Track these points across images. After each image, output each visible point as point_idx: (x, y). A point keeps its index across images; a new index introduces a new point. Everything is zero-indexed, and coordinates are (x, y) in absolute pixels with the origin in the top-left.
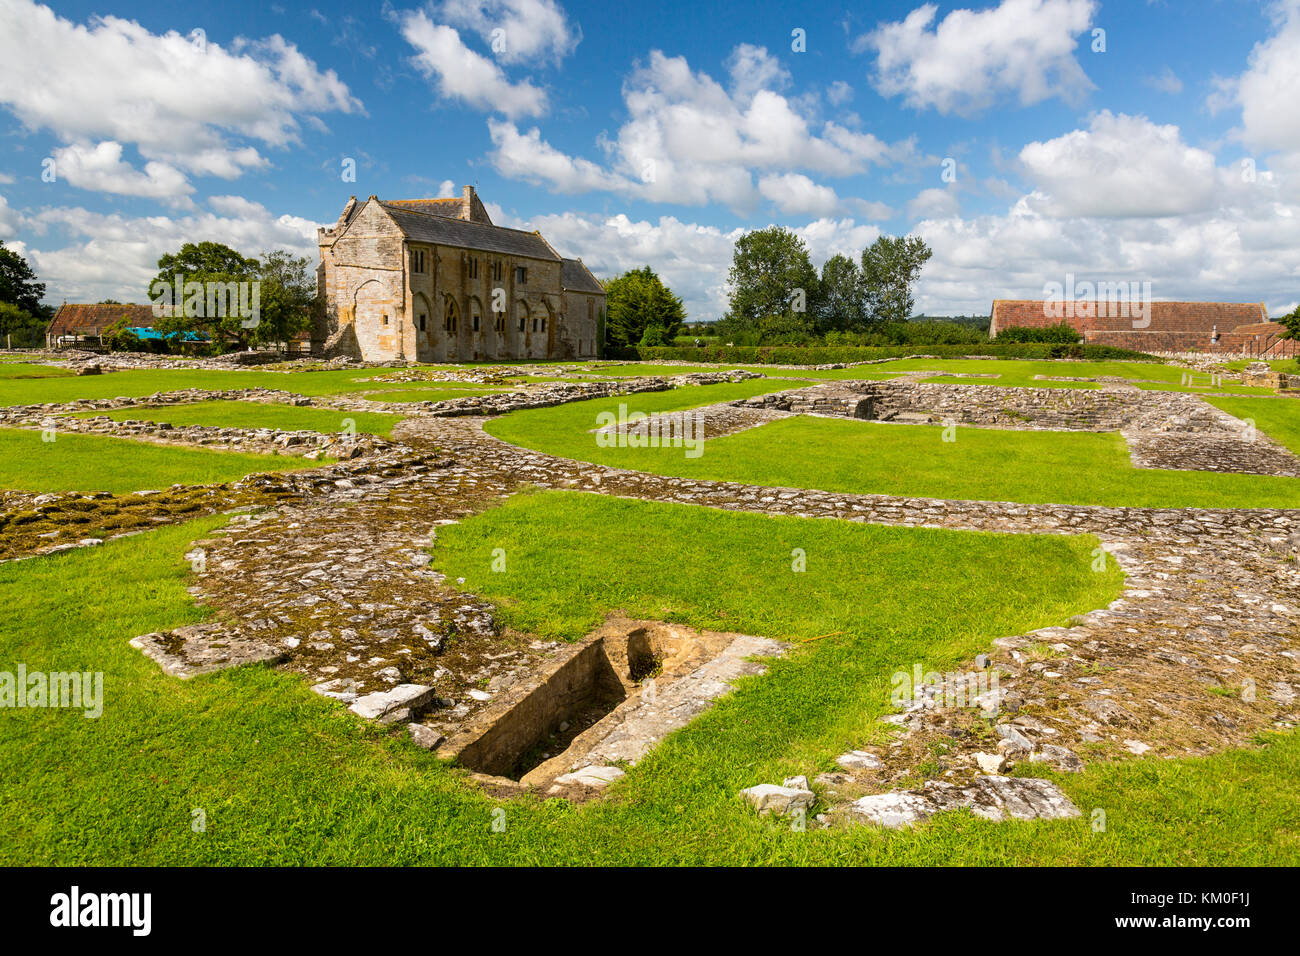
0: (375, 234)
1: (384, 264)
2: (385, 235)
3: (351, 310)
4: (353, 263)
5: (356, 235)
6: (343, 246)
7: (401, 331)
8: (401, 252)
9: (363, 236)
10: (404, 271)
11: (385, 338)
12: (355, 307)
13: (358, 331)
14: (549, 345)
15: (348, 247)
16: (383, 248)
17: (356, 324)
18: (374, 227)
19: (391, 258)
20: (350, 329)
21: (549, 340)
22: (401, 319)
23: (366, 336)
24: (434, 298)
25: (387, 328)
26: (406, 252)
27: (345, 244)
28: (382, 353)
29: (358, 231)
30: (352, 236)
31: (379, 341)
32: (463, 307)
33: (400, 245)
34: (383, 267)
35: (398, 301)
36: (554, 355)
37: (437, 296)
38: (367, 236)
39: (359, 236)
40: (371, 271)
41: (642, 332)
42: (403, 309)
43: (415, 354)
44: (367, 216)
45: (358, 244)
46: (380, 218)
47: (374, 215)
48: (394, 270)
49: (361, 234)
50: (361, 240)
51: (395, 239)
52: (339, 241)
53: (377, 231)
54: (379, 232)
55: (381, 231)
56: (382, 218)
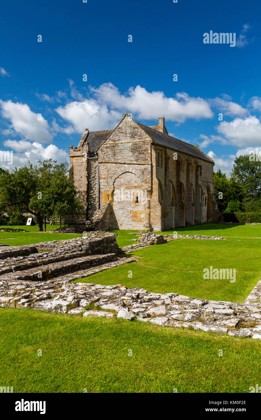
0: (129, 140)
1: (136, 160)
2: (137, 140)
3: (110, 193)
4: (113, 160)
5: (114, 141)
6: (105, 150)
7: (149, 208)
8: (149, 151)
9: (120, 142)
10: (152, 165)
11: (136, 212)
12: (114, 191)
13: (115, 208)
14: (208, 214)
15: (109, 150)
16: (135, 149)
17: (114, 203)
18: (128, 135)
19: (142, 156)
20: (110, 207)
21: (208, 210)
22: (149, 199)
23: (121, 211)
24: (165, 184)
25: (138, 205)
26: (153, 151)
27: (106, 148)
28: (134, 224)
29: (116, 138)
30: (111, 142)
31: (131, 215)
32: (177, 190)
33: (149, 147)
34: (135, 162)
35: (147, 186)
36: (210, 220)
38: (123, 141)
39: (117, 142)
40: (126, 166)
42: (151, 192)
43: (160, 224)
44: (123, 128)
45: (117, 148)
46: (133, 128)
47: (128, 127)
48: (144, 165)
49: (119, 140)
50: (118, 144)
51: (145, 143)
52: (102, 146)
53: (131, 138)
54: (132, 138)
55: (134, 137)
56: (134, 129)
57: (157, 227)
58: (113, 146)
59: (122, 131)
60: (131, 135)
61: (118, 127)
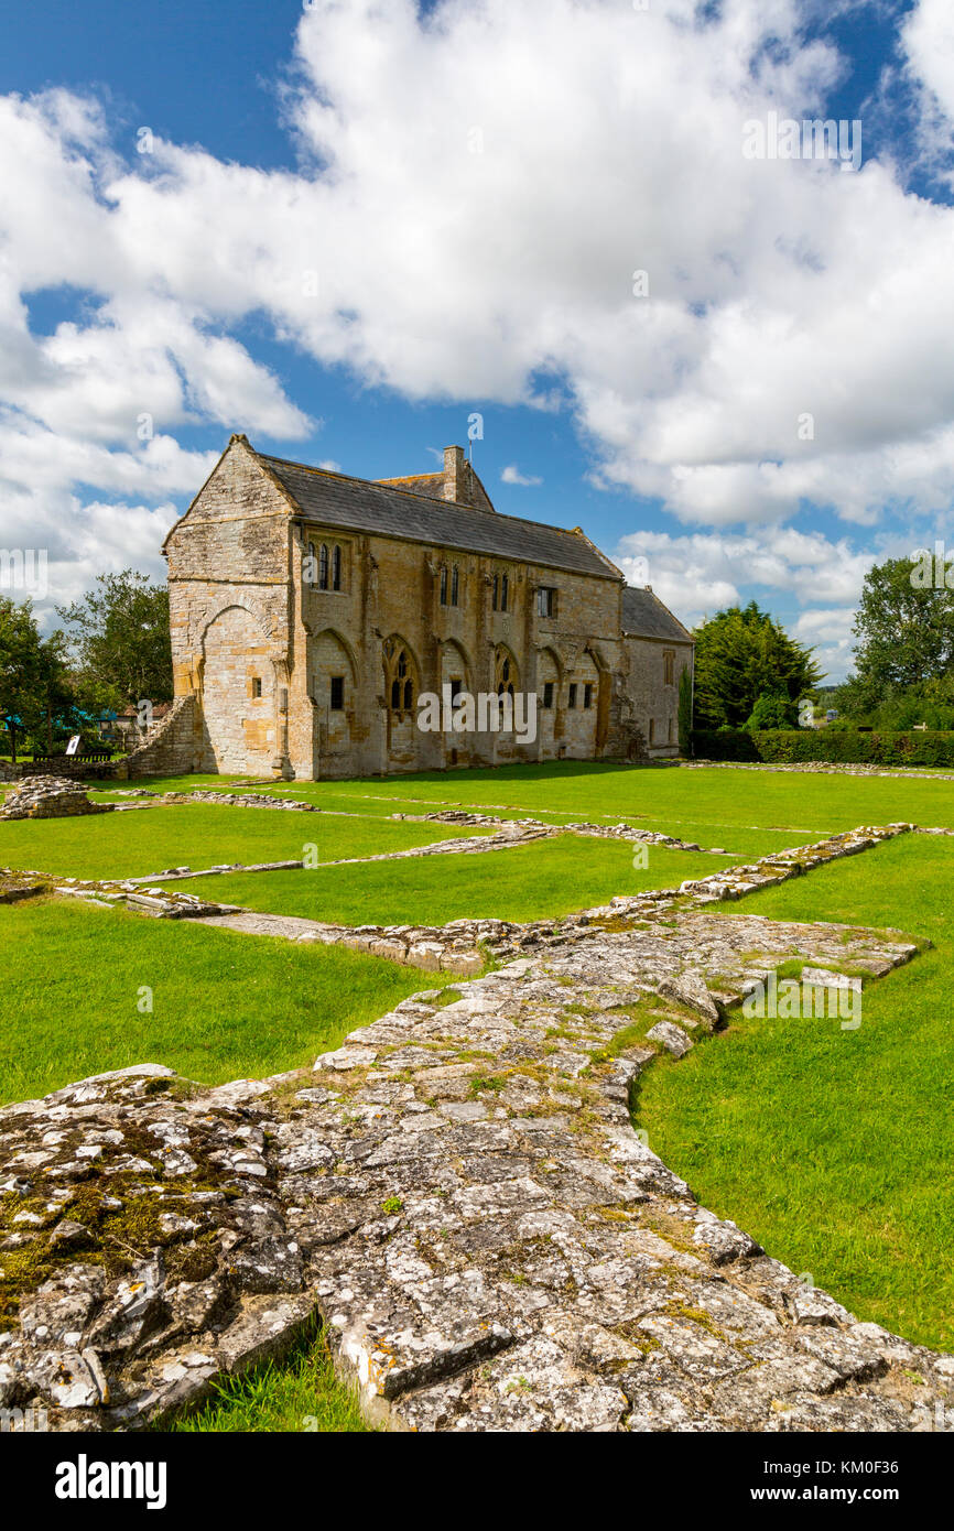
0: (239, 512)
1: (255, 572)
2: (259, 513)
3: (195, 669)
4: (201, 573)
5: (207, 516)
6: (183, 542)
7: (285, 711)
8: (286, 545)
9: (219, 518)
10: (291, 584)
11: (254, 724)
12: (203, 661)
13: (208, 710)
14: (598, 732)
15: (191, 542)
16: (254, 540)
17: (205, 697)
18: (239, 498)
19: (268, 558)
20: (194, 704)
21: (599, 723)
22: (282, 685)
23: (221, 721)
24: (362, 643)
25: (259, 704)
26: (295, 544)
27: (187, 537)
28: (250, 756)
29: (213, 508)
30: (200, 520)
31: (244, 731)
32: (425, 661)
33: (283, 531)
34: (251, 578)
35: (278, 648)
36: (606, 751)
37: (368, 638)
38: (226, 517)
39: (213, 519)
40: (231, 588)
41: (750, 705)
42: (288, 665)
43: (310, 759)
44: (227, 476)
45: (210, 536)
46: (249, 478)
47: (239, 474)
48: (271, 584)
49: (216, 514)
50: (214, 526)
51: (275, 520)
52: (177, 531)
53: (245, 506)
54: (249, 508)
55: (251, 504)
56: (253, 479)
57: (304, 769)
58: (202, 532)
59: (224, 487)
60: (245, 498)
61: (216, 476)
